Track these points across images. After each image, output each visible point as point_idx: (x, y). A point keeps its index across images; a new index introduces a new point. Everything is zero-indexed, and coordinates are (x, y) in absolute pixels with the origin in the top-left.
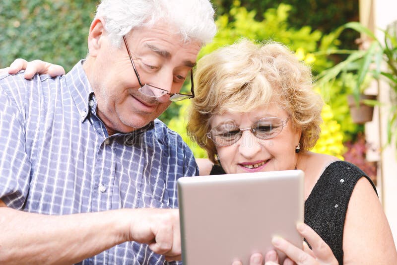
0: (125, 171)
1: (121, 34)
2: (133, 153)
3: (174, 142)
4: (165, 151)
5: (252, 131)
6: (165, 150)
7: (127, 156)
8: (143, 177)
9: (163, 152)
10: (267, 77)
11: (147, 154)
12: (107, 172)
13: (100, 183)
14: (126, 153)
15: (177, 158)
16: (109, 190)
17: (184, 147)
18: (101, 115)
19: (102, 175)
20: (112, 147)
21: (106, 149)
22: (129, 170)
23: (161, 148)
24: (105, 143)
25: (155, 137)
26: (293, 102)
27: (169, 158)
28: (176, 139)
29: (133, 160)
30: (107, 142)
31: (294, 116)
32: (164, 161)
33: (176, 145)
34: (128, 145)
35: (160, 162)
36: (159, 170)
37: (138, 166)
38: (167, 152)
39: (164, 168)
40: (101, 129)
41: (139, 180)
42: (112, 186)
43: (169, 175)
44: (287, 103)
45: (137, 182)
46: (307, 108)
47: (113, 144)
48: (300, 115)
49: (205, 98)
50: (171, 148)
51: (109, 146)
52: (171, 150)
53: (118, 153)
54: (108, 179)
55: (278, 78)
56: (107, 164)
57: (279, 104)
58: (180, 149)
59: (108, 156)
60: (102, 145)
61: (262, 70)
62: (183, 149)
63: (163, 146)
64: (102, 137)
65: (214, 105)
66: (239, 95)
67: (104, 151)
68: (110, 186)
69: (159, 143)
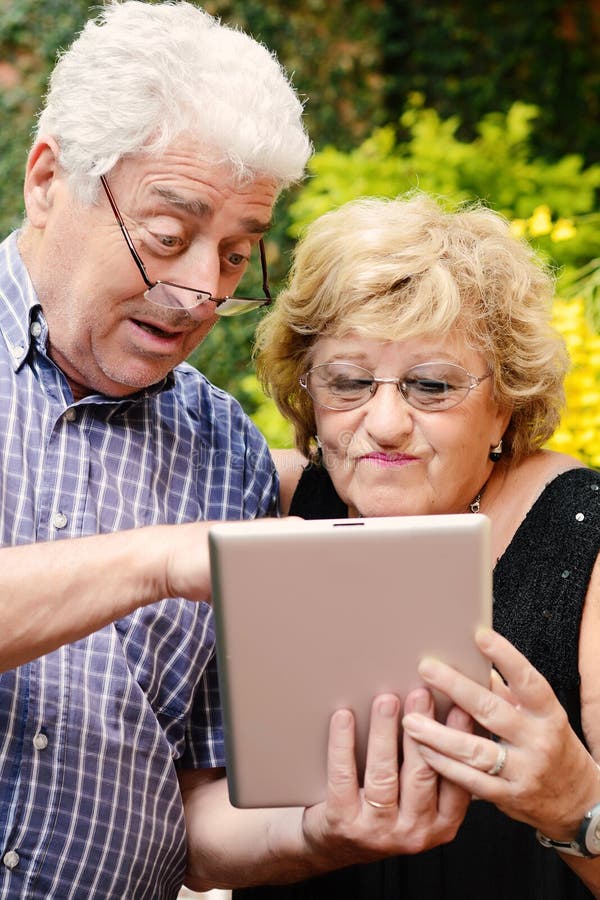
0: (112, 481)
1: (96, 173)
2: (128, 440)
3: (225, 417)
4: (204, 436)
5: (399, 386)
6: (205, 432)
7: (116, 446)
8: (150, 495)
9: (196, 437)
10: (454, 274)
11: (160, 443)
12: (69, 483)
13: (54, 509)
14: (112, 440)
15: (229, 452)
16: (74, 524)
17: (246, 429)
18: (57, 357)
19: (58, 491)
20: (82, 427)
21: (68, 432)
22: (120, 479)
23: (193, 431)
24: (65, 419)
25: (181, 403)
26: (503, 342)
27: (212, 451)
28: (229, 409)
29: (130, 456)
30: (71, 416)
31: (498, 372)
32: (200, 459)
33: (229, 423)
34: (117, 424)
35: (190, 461)
36: (189, 479)
37: (139, 469)
38: (208, 438)
39: (201, 475)
40: (58, 387)
41: (142, 501)
42: (80, 514)
43: (212, 491)
44: (488, 339)
45: (137, 505)
46: (531, 364)
47: (83, 421)
48: (513, 376)
49: (311, 298)
50: (216, 428)
51: (73, 424)
52: (217, 435)
53: (95, 440)
54: (72, 499)
55: (480, 282)
56: (71, 465)
57: (472, 338)
58: (236, 431)
59: (73, 447)
60: (59, 423)
61: (446, 256)
62: (242, 434)
63: (198, 423)
64: (58, 405)
65: (326, 315)
66: (387, 300)
67: (63, 436)
68: (76, 514)
69: (189, 419)
